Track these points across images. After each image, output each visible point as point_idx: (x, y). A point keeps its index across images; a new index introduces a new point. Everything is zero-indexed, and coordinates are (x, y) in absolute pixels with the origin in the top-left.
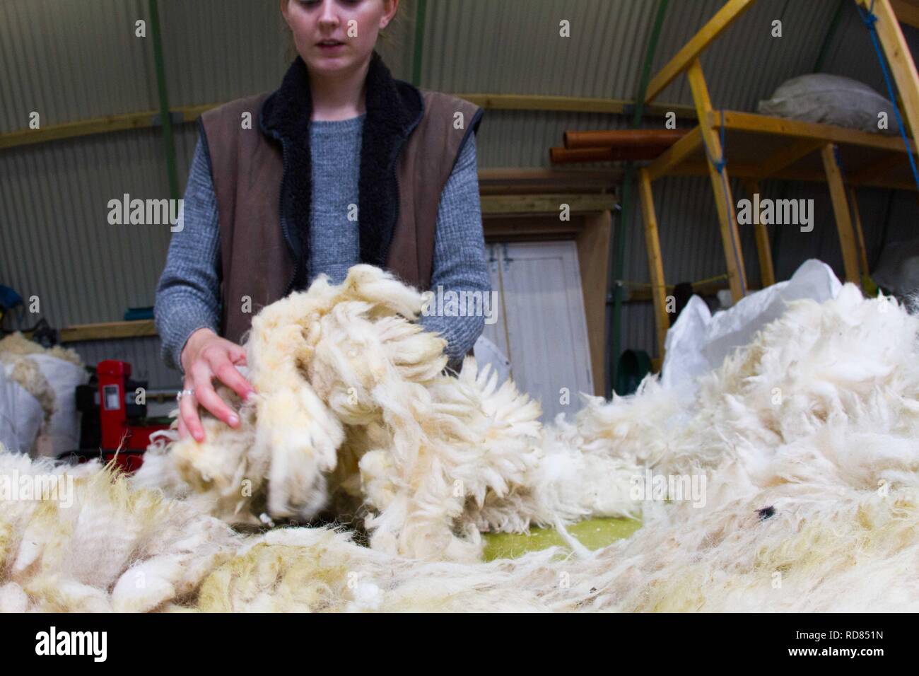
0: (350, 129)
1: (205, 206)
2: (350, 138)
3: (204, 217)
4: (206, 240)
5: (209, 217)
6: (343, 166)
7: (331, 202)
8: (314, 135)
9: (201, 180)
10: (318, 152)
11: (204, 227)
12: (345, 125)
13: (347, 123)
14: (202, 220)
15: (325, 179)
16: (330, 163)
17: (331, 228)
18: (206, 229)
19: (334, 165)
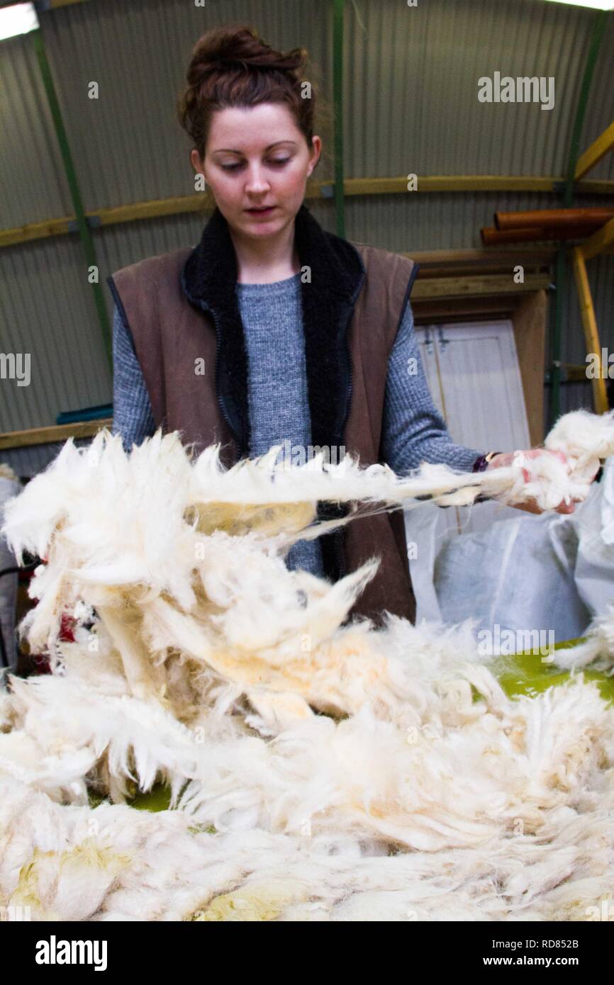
0: (283, 291)
1: (129, 387)
2: (284, 301)
3: (129, 397)
4: (132, 421)
5: (134, 397)
6: (278, 330)
7: (268, 371)
8: (244, 299)
9: (124, 358)
10: (249, 316)
11: (129, 408)
12: (277, 287)
13: (280, 285)
14: (126, 400)
15: (259, 345)
16: (264, 328)
17: (270, 400)
18: (130, 410)
19: (268, 330)
